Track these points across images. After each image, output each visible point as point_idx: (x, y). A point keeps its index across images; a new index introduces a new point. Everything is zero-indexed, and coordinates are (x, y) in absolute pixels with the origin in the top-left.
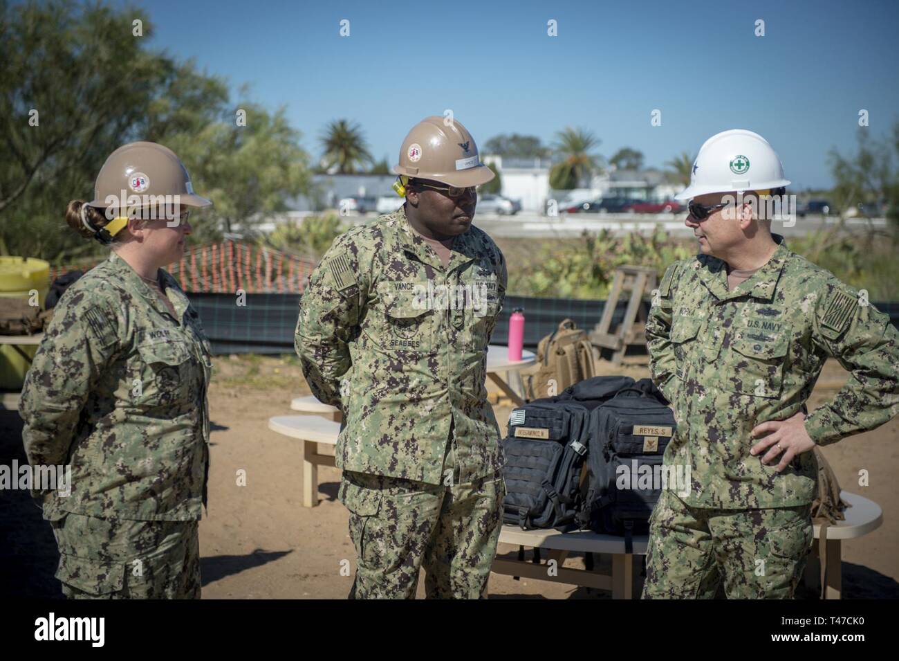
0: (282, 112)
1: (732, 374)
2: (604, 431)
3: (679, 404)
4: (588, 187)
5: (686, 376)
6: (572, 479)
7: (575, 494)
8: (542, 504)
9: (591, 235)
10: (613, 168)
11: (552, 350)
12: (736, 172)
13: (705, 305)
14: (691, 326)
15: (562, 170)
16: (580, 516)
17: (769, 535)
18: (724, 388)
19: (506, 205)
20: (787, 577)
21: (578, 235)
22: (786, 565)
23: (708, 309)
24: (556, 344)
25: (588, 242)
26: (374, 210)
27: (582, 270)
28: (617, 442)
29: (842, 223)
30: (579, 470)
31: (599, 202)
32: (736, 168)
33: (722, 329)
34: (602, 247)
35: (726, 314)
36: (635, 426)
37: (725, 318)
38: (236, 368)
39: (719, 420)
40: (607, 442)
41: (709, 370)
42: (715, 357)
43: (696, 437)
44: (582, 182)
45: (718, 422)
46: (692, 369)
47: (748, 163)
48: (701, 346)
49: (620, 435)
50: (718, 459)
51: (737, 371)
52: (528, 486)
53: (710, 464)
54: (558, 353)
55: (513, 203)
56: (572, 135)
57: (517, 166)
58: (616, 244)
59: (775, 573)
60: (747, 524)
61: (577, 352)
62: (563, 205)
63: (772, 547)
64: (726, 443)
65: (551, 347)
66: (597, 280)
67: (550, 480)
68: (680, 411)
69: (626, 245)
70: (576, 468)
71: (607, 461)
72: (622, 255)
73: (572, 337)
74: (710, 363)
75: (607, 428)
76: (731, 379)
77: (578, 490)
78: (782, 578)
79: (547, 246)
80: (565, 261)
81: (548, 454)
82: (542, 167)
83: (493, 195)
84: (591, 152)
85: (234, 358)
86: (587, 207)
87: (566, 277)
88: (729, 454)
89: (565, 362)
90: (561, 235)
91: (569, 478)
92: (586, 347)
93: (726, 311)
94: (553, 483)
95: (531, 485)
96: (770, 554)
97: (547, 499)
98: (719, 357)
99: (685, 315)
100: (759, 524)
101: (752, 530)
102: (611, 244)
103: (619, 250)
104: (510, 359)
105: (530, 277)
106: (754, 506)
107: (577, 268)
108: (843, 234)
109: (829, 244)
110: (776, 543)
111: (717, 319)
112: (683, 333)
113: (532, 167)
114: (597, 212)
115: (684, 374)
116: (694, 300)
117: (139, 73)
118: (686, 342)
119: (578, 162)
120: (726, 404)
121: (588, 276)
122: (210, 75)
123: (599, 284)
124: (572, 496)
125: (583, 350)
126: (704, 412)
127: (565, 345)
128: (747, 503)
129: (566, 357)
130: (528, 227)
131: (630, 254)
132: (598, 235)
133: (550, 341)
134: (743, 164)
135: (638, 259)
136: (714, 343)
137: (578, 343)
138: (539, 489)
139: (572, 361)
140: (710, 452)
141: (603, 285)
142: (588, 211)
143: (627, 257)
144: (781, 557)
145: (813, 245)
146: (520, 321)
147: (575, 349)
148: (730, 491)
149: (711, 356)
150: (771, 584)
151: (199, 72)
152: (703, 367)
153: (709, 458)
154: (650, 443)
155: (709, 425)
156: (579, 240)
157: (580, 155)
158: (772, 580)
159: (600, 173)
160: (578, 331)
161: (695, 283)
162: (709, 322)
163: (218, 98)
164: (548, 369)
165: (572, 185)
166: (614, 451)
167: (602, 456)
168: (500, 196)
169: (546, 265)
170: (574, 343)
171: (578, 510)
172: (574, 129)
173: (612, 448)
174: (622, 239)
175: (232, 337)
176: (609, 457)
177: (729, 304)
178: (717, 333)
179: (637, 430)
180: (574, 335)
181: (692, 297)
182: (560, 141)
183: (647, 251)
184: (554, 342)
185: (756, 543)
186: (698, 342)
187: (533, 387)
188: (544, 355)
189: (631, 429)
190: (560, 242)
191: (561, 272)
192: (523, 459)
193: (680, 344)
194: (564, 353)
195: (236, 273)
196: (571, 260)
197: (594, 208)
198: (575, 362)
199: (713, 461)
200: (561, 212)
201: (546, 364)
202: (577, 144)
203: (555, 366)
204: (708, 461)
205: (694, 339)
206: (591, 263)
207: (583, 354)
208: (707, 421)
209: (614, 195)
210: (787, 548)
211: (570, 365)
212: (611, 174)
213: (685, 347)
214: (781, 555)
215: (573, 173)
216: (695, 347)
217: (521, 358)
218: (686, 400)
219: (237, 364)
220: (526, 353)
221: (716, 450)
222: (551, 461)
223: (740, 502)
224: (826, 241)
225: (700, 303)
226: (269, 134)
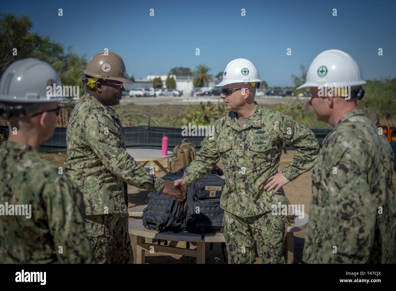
0: (84, 56)
1: (251, 160)
2: (193, 189)
3: (229, 176)
4: (207, 86)
5: (230, 164)
6: (180, 209)
7: (181, 216)
8: (166, 221)
9: (203, 104)
10: (216, 79)
11: (179, 151)
12: (244, 74)
13: (231, 134)
14: (228, 144)
15: (198, 80)
16: (183, 225)
17: (271, 221)
18: (249, 166)
19: (177, 93)
20: (280, 238)
21: (199, 104)
22: (279, 233)
23: (234, 135)
24: (180, 149)
25: (202, 106)
26: (128, 95)
27: (200, 117)
28: (198, 193)
29: (297, 99)
30: (183, 205)
31: (211, 92)
32: (244, 73)
33: (243, 142)
34: (208, 108)
35: (243, 136)
36: (206, 187)
37: (243, 138)
38: (60, 158)
39: (249, 179)
40: (194, 193)
41: (241, 160)
42: (243, 155)
43: (240, 188)
44: (205, 84)
45: (248, 181)
46: (233, 161)
47: (248, 71)
48: (235, 151)
49: (199, 190)
50: (250, 195)
51: (253, 158)
52: (160, 213)
53: (248, 197)
54: (182, 153)
55: (179, 92)
56: (202, 67)
57: (182, 79)
58: (213, 107)
59: (276, 237)
60: (262, 219)
61: (189, 152)
62: (198, 93)
63: (274, 226)
64: (253, 188)
65: (178, 150)
66: (206, 121)
67: (170, 210)
68: (230, 179)
69: (217, 108)
70: (182, 205)
71: (194, 202)
72: (215, 111)
73: (187, 146)
74: (241, 157)
75: (194, 188)
76: (251, 162)
77: (182, 214)
78: (279, 239)
79: (187, 108)
80: (194, 114)
81: (169, 199)
82: (191, 79)
83: (172, 89)
84: (209, 73)
85: (60, 154)
86: (207, 93)
87: (194, 120)
88: (255, 192)
89: (184, 156)
90: (192, 104)
91: (179, 209)
92: (193, 150)
93: (243, 135)
94: (171, 211)
95: (162, 213)
96: (273, 230)
97: (169, 218)
98: (244, 154)
99: (223, 140)
100: (267, 218)
101: (264, 221)
102: (211, 107)
103: (214, 109)
104: (163, 155)
105: (180, 120)
106: (268, 210)
107: (198, 116)
108: (298, 103)
109: (293, 107)
110: (275, 224)
111: (239, 139)
112: (225, 147)
113: (187, 79)
114: (211, 95)
115: (229, 164)
116: (225, 133)
117: (27, 41)
118: (227, 151)
119: (204, 77)
120: (251, 172)
121: (203, 119)
122: (56, 42)
123: (207, 122)
124: (180, 217)
125: (192, 151)
126: (242, 177)
127: (184, 149)
128: (265, 210)
129: (185, 154)
130: (184, 101)
131: (218, 111)
132: (206, 104)
133: (178, 147)
134: (247, 72)
135: (221, 113)
136: (241, 149)
137: (190, 148)
138: (165, 214)
139: (187, 156)
140: (246, 193)
141: (208, 123)
142: (207, 95)
143: (217, 112)
144: (277, 230)
145: (287, 107)
146: (166, 140)
147: (189, 151)
148: (257, 207)
149: (241, 154)
150: (275, 242)
151: (51, 41)
152: (238, 159)
153: (247, 195)
154: (212, 194)
155: (245, 182)
156: (199, 106)
157: (205, 74)
158: (275, 241)
159: (212, 81)
160: (190, 143)
161: (224, 126)
162: (235, 141)
163: (59, 52)
164: (177, 159)
165: (202, 85)
166: (197, 197)
167: (192, 199)
168: (175, 89)
169: (186, 115)
170: (188, 148)
171: (183, 223)
172: (202, 64)
173: (196, 196)
174: (215, 105)
175: (59, 145)
176: (195, 200)
177: (243, 132)
178: (241, 145)
179: (207, 188)
180: (188, 145)
181: (224, 132)
182: (197, 69)
183: (225, 110)
184: (180, 148)
185: (267, 226)
186: (233, 150)
187: (172, 166)
188: (176, 153)
189: (204, 188)
190: (192, 106)
191: (192, 118)
192: (159, 201)
193: (224, 152)
194: (184, 152)
195: (62, 120)
196: (196, 113)
197: (209, 94)
198: (188, 156)
199: (248, 196)
200: (197, 95)
201: (177, 157)
202: (203, 70)
203: (180, 158)
204: (246, 197)
205: (231, 149)
206: (204, 114)
207: (192, 153)
208: (243, 181)
209: (217, 89)
210: (279, 225)
211: (186, 157)
212: (216, 81)
213: (228, 153)
214: (278, 229)
215: (202, 81)
216: (232, 152)
217: (167, 154)
218: (232, 174)
219: (61, 156)
220: (169, 152)
221: (249, 191)
222: (170, 201)
223: (262, 211)
224: (292, 106)
225: (229, 134)
226: (79, 66)
